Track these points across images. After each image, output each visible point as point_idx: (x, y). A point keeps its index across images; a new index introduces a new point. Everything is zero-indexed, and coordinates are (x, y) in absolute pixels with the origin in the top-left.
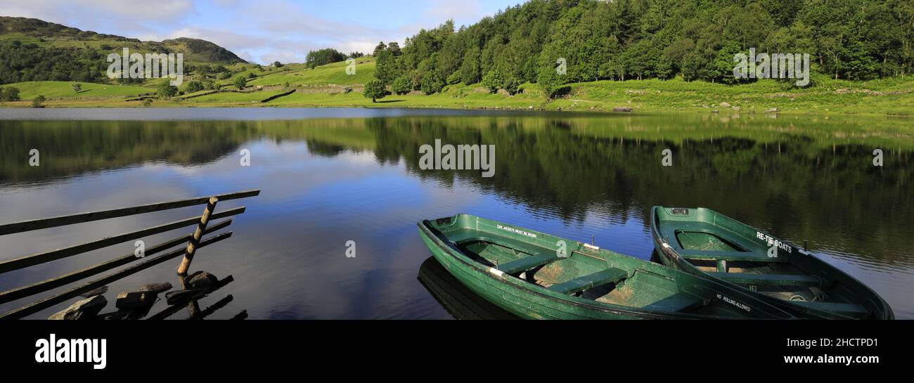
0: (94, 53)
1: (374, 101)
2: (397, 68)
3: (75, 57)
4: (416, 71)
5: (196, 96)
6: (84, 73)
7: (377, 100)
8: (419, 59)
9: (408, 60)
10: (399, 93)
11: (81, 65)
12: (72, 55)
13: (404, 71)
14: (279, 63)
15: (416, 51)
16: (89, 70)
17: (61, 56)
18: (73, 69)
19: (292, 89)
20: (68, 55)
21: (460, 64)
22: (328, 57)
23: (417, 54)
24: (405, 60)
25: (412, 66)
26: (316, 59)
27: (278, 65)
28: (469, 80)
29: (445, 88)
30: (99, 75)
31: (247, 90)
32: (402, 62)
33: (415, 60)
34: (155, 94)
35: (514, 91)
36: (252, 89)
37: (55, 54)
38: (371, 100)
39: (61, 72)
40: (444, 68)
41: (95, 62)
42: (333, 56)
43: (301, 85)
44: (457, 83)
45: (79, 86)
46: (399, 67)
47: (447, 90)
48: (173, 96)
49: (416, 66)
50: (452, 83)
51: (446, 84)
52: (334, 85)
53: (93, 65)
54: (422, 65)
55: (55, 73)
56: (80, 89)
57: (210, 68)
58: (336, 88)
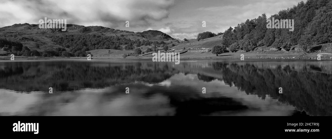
0: (118, 38)
1: (217, 55)
2: (233, 39)
3: (112, 40)
4: (242, 40)
5: (148, 54)
6: (114, 46)
7: (218, 55)
8: (244, 34)
9: (239, 35)
10: (233, 51)
11: (113, 43)
12: (111, 39)
13: (236, 40)
14: (186, 39)
15: (243, 30)
16: (116, 45)
17: (107, 39)
18: (111, 44)
19: (186, 50)
20: (110, 39)
21: (264, 36)
22: (207, 36)
23: (243, 32)
24: (237, 35)
25: (240, 38)
26: (201, 36)
27: (186, 40)
28: (268, 44)
29: (256, 49)
30: (119, 46)
31: (169, 51)
32: (236, 36)
33: (242, 35)
34: (134, 54)
35: (288, 49)
36: (170, 51)
37: (106, 39)
38: (216, 55)
39: (107, 45)
40: (256, 38)
41: (118, 41)
42: (209, 35)
43: (190, 49)
44: (262, 46)
45: (110, 51)
46: (234, 39)
47: (257, 49)
48: (140, 54)
49: (242, 38)
50: (260, 46)
51: (257, 47)
52: (204, 48)
53: (117, 43)
54: (245, 37)
55: (105, 46)
56: (110, 52)
57: (158, 43)
58: (205, 50)
